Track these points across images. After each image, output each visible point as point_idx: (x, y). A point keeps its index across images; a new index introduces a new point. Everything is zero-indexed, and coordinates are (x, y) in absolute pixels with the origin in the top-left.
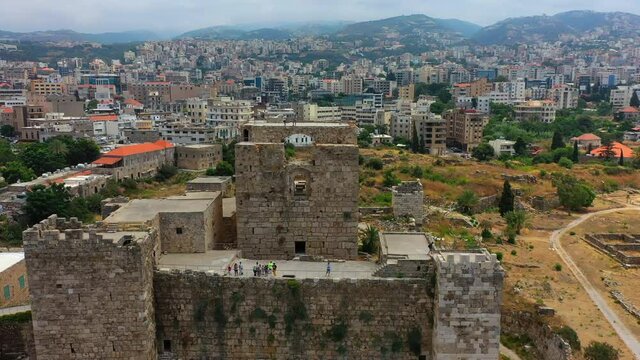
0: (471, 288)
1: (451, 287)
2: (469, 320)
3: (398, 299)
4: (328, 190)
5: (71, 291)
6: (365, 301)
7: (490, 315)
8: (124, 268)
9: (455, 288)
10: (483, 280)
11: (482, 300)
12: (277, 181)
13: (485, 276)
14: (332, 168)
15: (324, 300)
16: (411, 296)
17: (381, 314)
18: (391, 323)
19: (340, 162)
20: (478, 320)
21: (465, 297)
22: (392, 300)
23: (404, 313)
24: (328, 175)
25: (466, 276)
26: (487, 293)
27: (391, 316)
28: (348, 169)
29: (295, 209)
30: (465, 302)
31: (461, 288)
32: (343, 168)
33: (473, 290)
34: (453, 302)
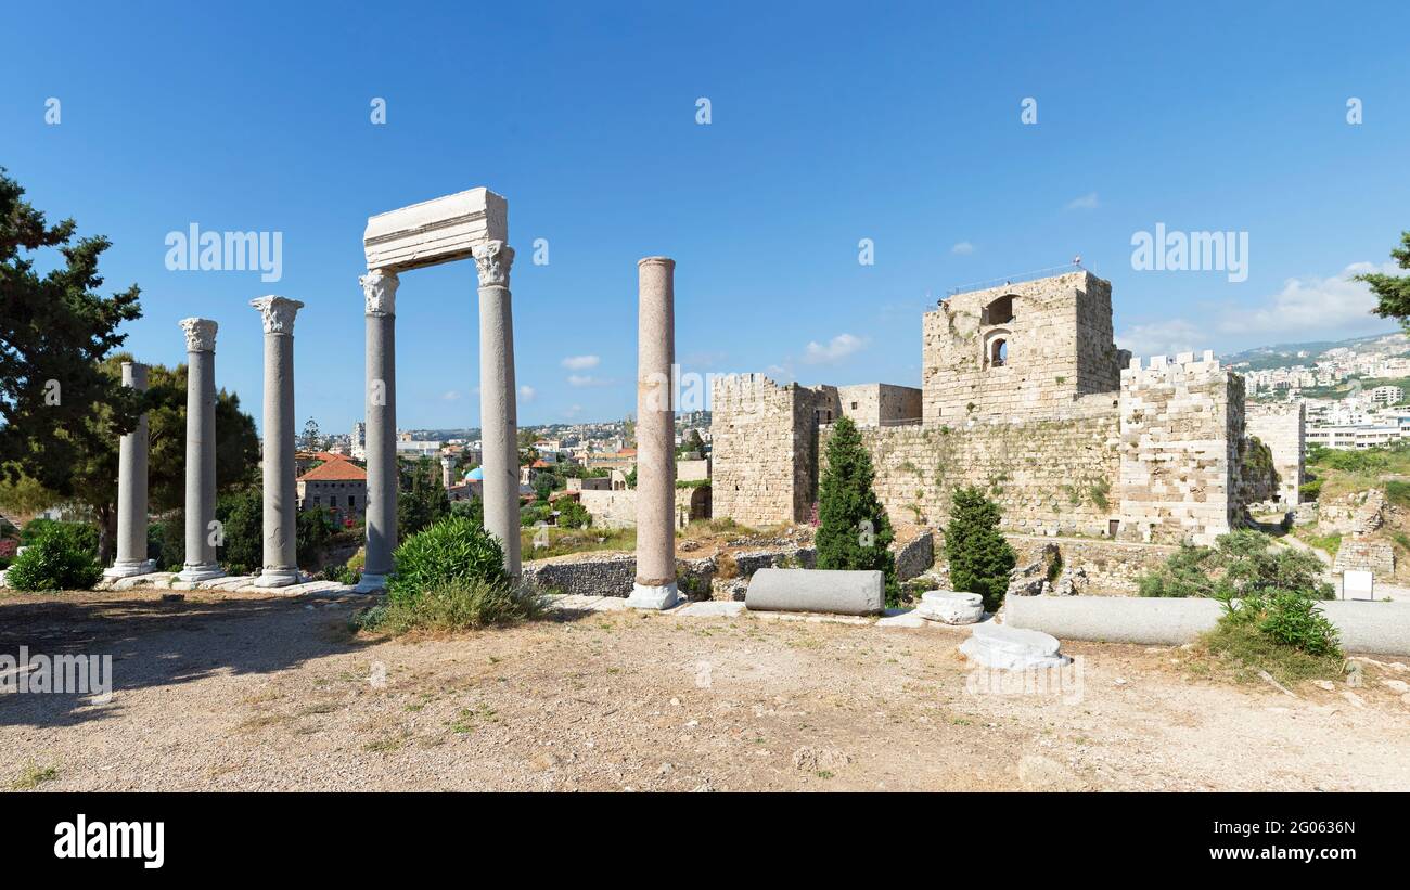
0: (1170, 403)
1: (1138, 403)
2: (1172, 450)
3: (1075, 439)
4: (1033, 352)
5: (739, 431)
6: (1031, 445)
7: (1208, 442)
8: (779, 408)
9: (1145, 405)
10: (1191, 390)
11: (1191, 420)
12: (969, 348)
13: (1194, 383)
14: (1038, 323)
15: (981, 447)
16: (1095, 436)
17: (1052, 461)
18: (1066, 474)
19: (1050, 312)
20: (1185, 450)
21: (1161, 418)
22: (1068, 442)
23: (1085, 460)
24: (1033, 333)
25: (1161, 386)
26: (1199, 410)
27: (1066, 465)
28: (1061, 319)
29: (989, 381)
30: (1163, 425)
31: (1155, 405)
32: (1054, 319)
33: (1173, 406)
34: (1141, 425)
